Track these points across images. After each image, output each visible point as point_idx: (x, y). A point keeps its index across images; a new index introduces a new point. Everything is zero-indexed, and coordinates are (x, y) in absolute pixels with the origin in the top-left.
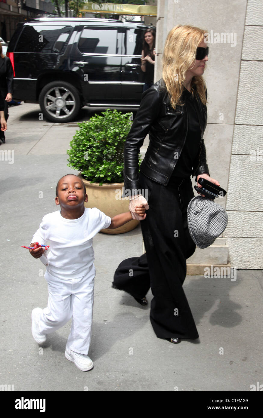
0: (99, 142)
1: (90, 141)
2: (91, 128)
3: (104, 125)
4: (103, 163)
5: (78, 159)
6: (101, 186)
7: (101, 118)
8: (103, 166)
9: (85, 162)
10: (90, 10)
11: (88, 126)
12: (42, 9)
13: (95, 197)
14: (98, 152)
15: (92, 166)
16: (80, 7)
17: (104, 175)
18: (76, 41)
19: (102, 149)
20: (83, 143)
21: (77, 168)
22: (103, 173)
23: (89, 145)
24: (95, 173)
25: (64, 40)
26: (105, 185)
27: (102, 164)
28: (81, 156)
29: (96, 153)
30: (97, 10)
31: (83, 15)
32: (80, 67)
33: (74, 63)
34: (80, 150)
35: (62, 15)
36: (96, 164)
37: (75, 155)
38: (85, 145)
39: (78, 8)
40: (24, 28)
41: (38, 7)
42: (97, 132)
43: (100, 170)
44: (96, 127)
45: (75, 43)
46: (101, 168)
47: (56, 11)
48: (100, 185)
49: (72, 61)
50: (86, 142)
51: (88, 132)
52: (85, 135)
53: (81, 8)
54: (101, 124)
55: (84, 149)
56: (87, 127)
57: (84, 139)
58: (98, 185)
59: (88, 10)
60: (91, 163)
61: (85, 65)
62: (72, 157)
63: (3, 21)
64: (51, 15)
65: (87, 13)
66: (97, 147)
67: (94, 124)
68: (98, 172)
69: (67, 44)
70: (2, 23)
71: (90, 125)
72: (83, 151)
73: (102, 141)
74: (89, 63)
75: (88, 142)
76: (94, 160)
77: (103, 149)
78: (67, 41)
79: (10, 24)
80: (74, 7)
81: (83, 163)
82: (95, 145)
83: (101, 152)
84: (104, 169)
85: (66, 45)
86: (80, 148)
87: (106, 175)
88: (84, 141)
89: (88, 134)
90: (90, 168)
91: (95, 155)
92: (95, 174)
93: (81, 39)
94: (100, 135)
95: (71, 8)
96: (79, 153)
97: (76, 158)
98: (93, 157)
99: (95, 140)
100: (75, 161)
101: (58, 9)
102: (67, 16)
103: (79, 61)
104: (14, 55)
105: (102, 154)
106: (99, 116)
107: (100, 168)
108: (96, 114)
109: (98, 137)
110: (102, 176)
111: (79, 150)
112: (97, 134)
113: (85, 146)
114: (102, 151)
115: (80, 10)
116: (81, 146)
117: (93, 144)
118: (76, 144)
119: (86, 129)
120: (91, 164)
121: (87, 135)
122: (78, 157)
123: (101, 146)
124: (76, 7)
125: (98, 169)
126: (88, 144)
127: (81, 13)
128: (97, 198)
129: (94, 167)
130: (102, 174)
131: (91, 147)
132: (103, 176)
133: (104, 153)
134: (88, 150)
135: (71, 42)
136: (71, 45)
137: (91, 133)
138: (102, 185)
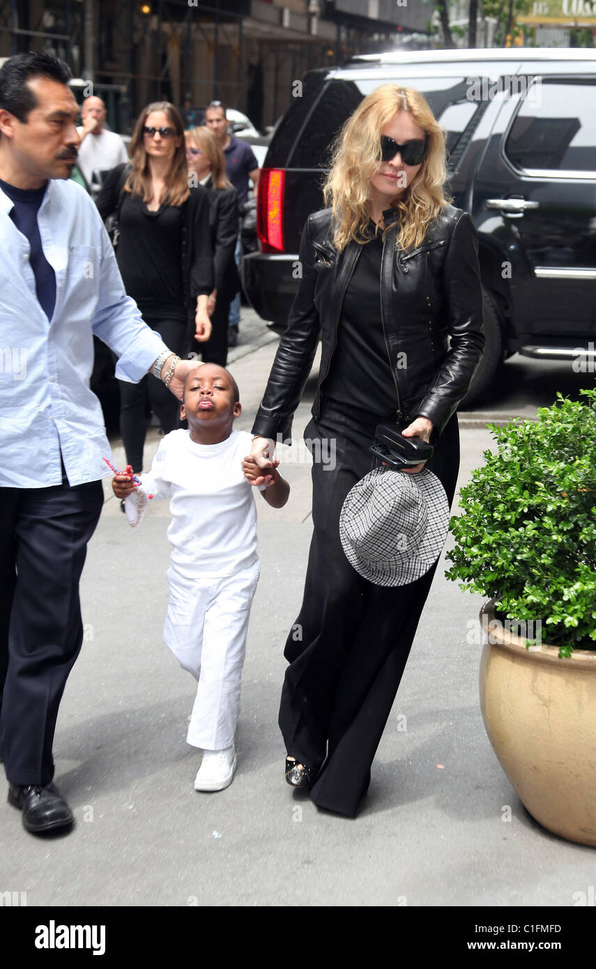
0: (565, 495)
1: (533, 490)
2: (540, 445)
3: (589, 435)
4: (579, 574)
5: (485, 555)
6: (564, 660)
7: (578, 407)
8: (578, 586)
9: (512, 568)
10: (556, 16)
11: (528, 435)
12: (387, 18)
13: (541, 698)
14: (560, 532)
15: (536, 582)
16: (519, 7)
17: (579, 619)
18: (502, 127)
19: (576, 524)
20: (508, 498)
21: (479, 586)
22: (575, 611)
23: (530, 507)
24: (545, 607)
25: (460, 127)
26: (579, 656)
27: (573, 576)
28: (499, 544)
29: (554, 537)
30: (581, 17)
31: (531, 37)
32: (508, 221)
33: (489, 206)
34: (496, 520)
35: (454, 37)
36: (550, 577)
37: (476, 540)
38: (513, 506)
39: (515, 12)
40: (326, 87)
41: (373, 13)
42: (560, 458)
43: (565, 598)
44: (559, 440)
45: (496, 137)
46: (569, 594)
47: (436, 23)
48: (560, 656)
49: (480, 199)
50: (521, 494)
51: (529, 457)
52: (517, 468)
53: (522, 12)
54: (576, 429)
55: (509, 517)
56: (526, 438)
57: (513, 481)
58: (554, 652)
59: (548, 15)
60: (534, 570)
61: (527, 211)
62: (465, 545)
63: (254, 61)
64: (415, 36)
65: (541, 26)
66: (559, 516)
67: (553, 431)
68: (555, 608)
69: (469, 137)
70: (251, 67)
71: (535, 434)
72: (504, 525)
73: (579, 494)
74: (541, 205)
75: (526, 493)
76: (545, 560)
77: (580, 523)
78: (471, 128)
79: (277, 69)
80: (501, 10)
81: (502, 569)
82: (550, 508)
83: (574, 534)
84: (580, 595)
85: (466, 144)
86: (496, 515)
87: (587, 620)
88: (513, 488)
89: (527, 465)
90: (526, 589)
91: (550, 544)
92: (547, 612)
93: (517, 121)
94: (572, 471)
95: (487, 13)
96: (491, 534)
97: (480, 549)
98: (540, 552)
99: (551, 488)
100: (475, 562)
101: (444, 18)
102: (472, 44)
103: (506, 198)
104: (287, 178)
105: (576, 539)
106: (569, 401)
107: (566, 591)
108: (559, 395)
109: (562, 477)
110: (571, 621)
111: (492, 520)
112: (562, 465)
113: (515, 510)
114: (577, 529)
115: (521, 20)
116: (501, 507)
117: (545, 504)
118: (482, 499)
119: (521, 444)
120: (532, 575)
121: (522, 469)
122: (488, 548)
123: (575, 512)
124: (506, 10)
125: (558, 595)
126: (525, 501)
127: (524, 27)
128: (546, 703)
129: (543, 589)
130: (571, 615)
131: (535, 513)
132: (576, 623)
133: (581, 537)
134: (525, 522)
135: (482, 133)
136: (481, 142)
137: (539, 460)
138: (568, 656)
